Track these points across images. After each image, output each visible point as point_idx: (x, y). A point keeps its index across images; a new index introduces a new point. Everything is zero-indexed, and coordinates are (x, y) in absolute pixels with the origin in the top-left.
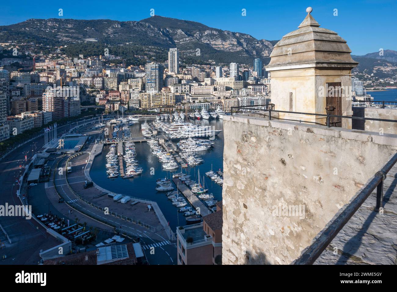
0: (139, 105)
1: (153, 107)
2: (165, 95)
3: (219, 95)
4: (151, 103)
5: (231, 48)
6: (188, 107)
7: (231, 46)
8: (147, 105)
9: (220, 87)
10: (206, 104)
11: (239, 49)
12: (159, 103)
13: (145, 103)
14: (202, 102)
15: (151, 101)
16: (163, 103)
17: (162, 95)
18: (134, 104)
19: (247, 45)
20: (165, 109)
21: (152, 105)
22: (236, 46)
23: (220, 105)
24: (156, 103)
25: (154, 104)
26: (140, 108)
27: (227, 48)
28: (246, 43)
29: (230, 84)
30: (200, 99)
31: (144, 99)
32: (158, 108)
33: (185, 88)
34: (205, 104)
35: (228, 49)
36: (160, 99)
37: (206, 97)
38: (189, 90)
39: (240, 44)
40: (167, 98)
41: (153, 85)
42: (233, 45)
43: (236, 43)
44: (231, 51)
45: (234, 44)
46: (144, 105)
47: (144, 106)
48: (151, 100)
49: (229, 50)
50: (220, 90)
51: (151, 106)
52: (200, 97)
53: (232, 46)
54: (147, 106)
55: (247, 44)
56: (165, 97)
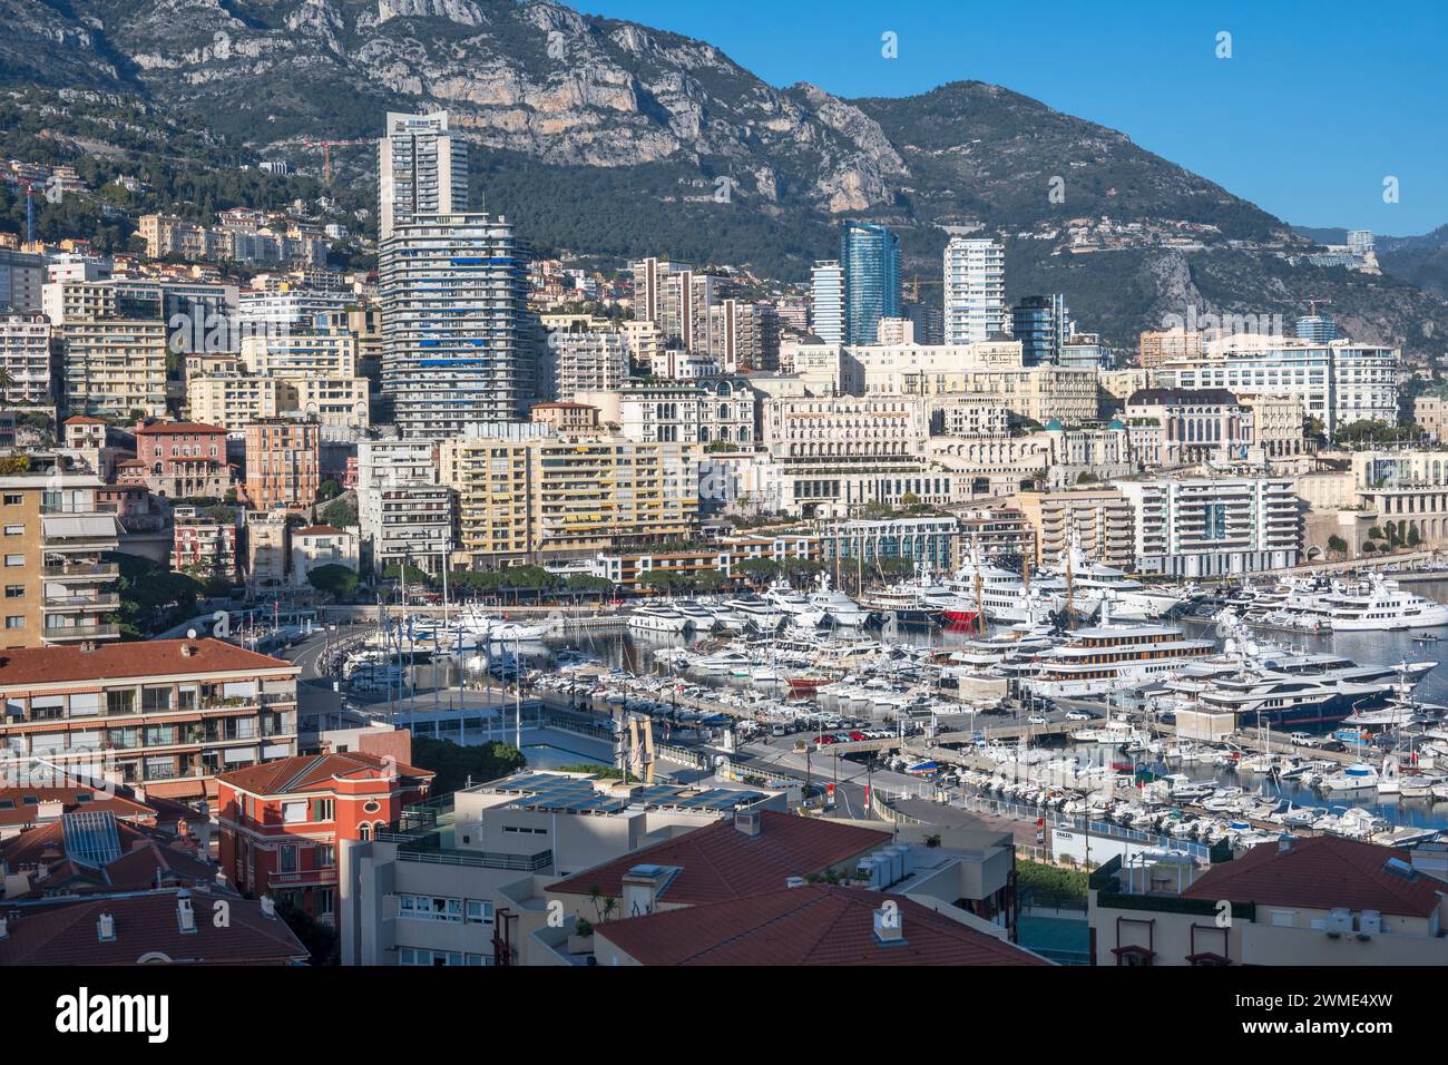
0: (447, 532)
1: (552, 547)
2: (634, 456)
3: (971, 467)
4: (538, 513)
5: (588, 137)
6: (811, 544)
7: (593, 120)
8: (512, 528)
9: (966, 409)
10: (932, 527)
11: (654, 147)
12: (596, 516)
13: (491, 514)
14: (899, 515)
15: (538, 503)
16: (615, 513)
17: (614, 456)
18: (412, 519)
19: (703, 125)
20: (657, 563)
21: (542, 528)
22: (632, 126)
23: (1011, 529)
24: (572, 516)
25: (559, 524)
26: (458, 558)
27: (557, 139)
28: (697, 109)
29: (1018, 385)
30: (855, 493)
31: (487, 481)
32: (606, 551)
33: (724, 411)
34: (920, 528)
35: (567, 146)
36: (594, 490)
37: (893, 478)
38: (750, 428)
39: (653, 112)
40: (644, 476)
41: (472, 383)
42: (609, 116)
43: (625, 103)
44: (594, 160)
45: (611, 111)
46: (489, 529)
47: (488, 540)
48: (538, 491)
49: (580, 150)
50: (967, 425)
51: (538, 538)
52: (855, 479)
53: (603, 126)
54: (512, 539)
55: (705, 113)
56: (628, 473)
